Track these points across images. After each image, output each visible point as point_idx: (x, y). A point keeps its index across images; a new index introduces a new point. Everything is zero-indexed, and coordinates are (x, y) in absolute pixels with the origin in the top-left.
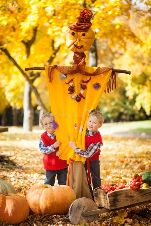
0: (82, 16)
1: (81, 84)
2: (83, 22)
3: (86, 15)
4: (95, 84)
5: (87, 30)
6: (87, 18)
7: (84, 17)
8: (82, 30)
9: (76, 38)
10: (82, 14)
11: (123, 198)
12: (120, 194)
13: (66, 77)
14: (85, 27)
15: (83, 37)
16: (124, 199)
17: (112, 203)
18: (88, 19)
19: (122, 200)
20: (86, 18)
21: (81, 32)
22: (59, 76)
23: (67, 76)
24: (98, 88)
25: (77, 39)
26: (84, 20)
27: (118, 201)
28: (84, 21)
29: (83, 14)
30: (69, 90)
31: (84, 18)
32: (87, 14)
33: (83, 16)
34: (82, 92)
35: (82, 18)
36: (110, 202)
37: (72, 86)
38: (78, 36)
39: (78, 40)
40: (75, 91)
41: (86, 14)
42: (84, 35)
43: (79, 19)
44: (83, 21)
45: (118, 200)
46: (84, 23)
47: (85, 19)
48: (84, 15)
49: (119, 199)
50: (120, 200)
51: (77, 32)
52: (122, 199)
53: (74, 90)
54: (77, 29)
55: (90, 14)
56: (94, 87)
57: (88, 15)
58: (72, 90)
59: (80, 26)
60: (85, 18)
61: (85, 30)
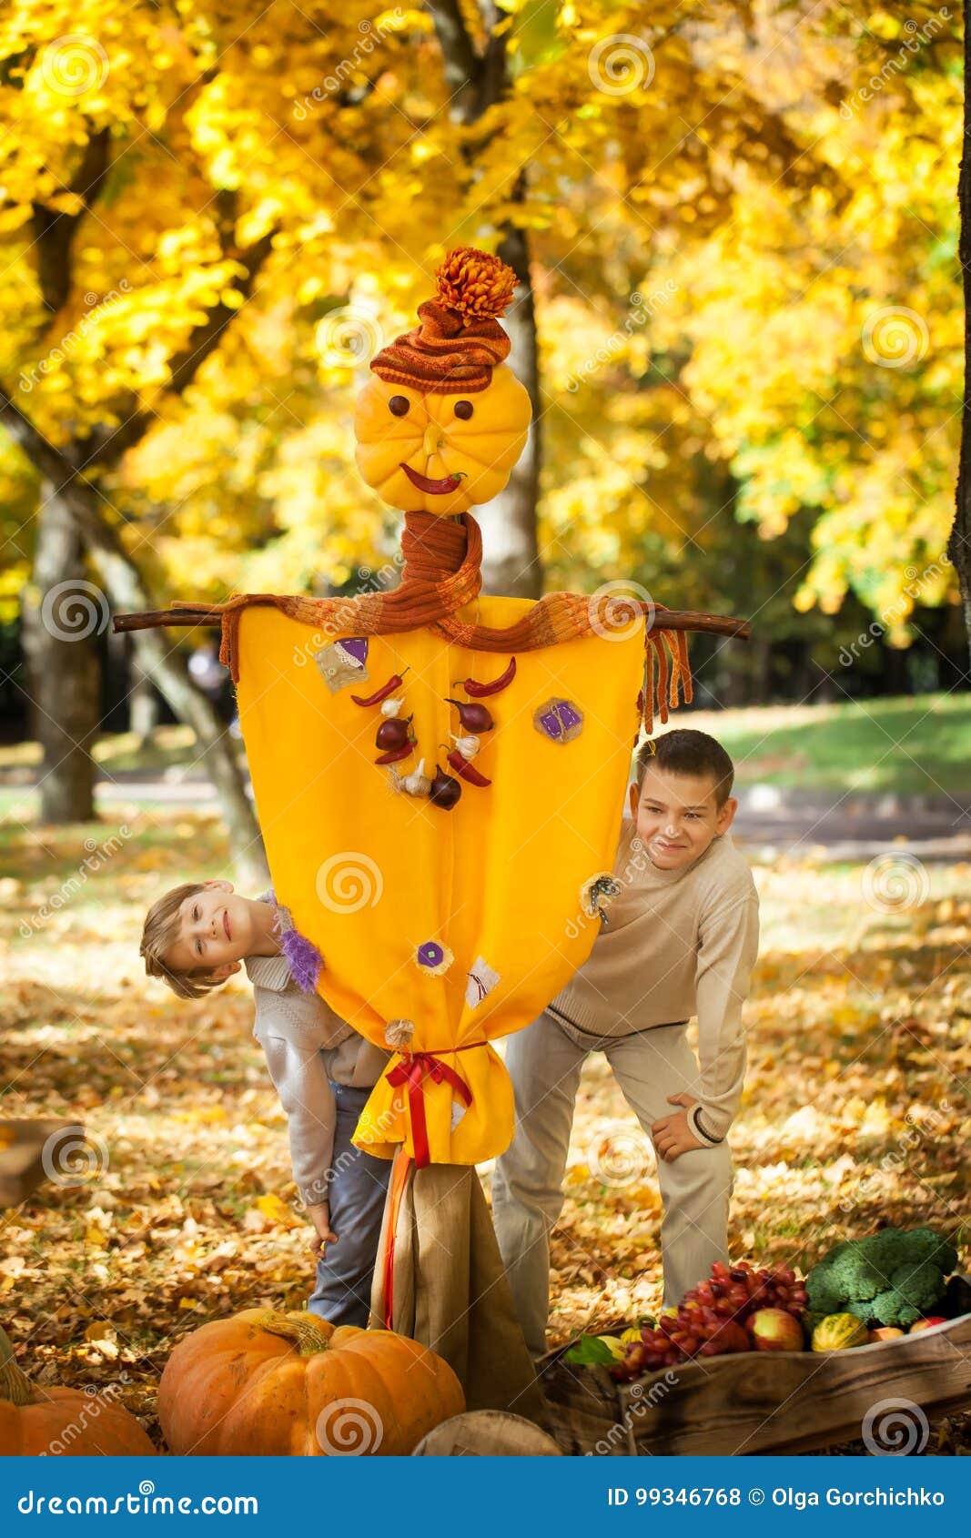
0: (454, 298)
1: (457, 703)
2: (455, 335)
3: (472, 294)
4: (547, 704)
5: (485, 379)
6: (482, 309)
7: (463, 305)
8: (452, 384)
9: (417, 431)
10: (453, 287)
11: (714, 1414)
12: (698, 1389)
13: (361, 668)
14: (470, 363)
15: (459, 424)
16: (719, 1418)
17: (651, 1440)
18: (485, 314)
19: (707, 1426)
20: (477, 306)
21: (444, 391)
22: (319, 662)
23: (363, 661)
24: (567, 727)
25: (423, 436)
26: (467, 323)
27: (688, 1429)
28: (463, 327)
29: (458, 287)
30: (382, 742)
31: (462, 309)
32: (479, 288)
33: (458, 300)
34: (467, 745)
35: (451, 311)
36: (637, 1439)
37: (394, 714)
38: (429, 421)
39: (428, 446)
40: (416, 743)
41: (472, 288)
42: (464, 412)
43: (436, 318)
44: (457, 326)
45: (685, 1424)
46: (461, 341)
47: (470, 312)
48: (461, 294)
49: (691, 1418)
50: (698, 1423)
51: (423, 390)
52: (712, 1419)
53: (412, 740)
54: (423, 379)
55: (496, 282)
56: (540, 726)
57: (487, 293)
58: (396, 741)
59: (443, 360)
60: (471, 306)
61: (471, 383)
